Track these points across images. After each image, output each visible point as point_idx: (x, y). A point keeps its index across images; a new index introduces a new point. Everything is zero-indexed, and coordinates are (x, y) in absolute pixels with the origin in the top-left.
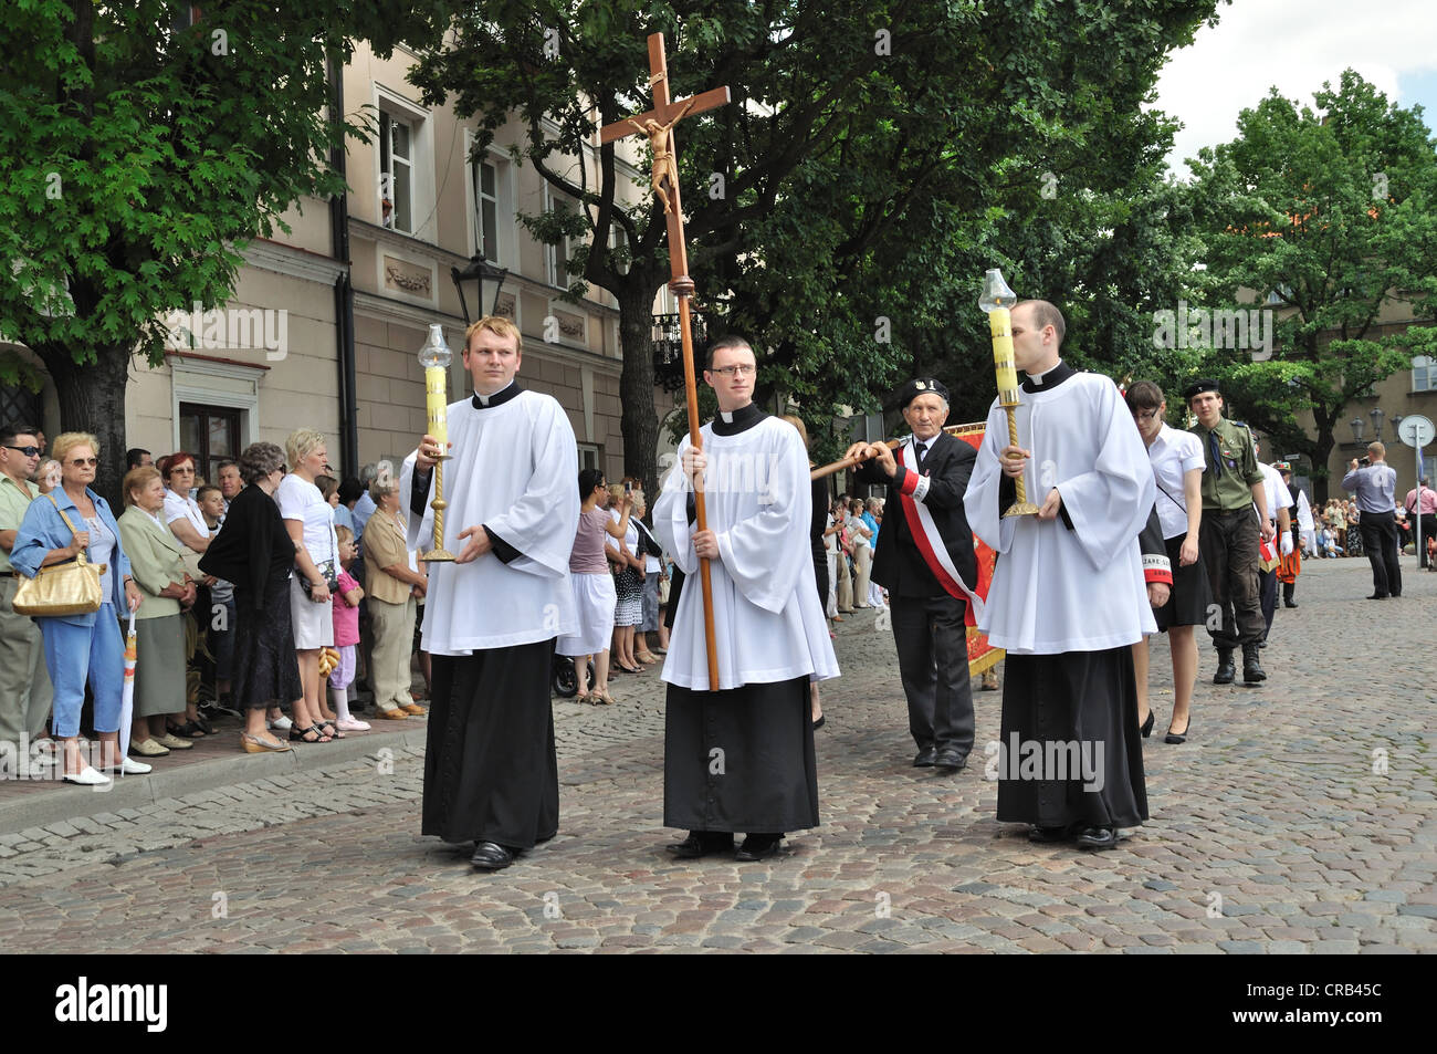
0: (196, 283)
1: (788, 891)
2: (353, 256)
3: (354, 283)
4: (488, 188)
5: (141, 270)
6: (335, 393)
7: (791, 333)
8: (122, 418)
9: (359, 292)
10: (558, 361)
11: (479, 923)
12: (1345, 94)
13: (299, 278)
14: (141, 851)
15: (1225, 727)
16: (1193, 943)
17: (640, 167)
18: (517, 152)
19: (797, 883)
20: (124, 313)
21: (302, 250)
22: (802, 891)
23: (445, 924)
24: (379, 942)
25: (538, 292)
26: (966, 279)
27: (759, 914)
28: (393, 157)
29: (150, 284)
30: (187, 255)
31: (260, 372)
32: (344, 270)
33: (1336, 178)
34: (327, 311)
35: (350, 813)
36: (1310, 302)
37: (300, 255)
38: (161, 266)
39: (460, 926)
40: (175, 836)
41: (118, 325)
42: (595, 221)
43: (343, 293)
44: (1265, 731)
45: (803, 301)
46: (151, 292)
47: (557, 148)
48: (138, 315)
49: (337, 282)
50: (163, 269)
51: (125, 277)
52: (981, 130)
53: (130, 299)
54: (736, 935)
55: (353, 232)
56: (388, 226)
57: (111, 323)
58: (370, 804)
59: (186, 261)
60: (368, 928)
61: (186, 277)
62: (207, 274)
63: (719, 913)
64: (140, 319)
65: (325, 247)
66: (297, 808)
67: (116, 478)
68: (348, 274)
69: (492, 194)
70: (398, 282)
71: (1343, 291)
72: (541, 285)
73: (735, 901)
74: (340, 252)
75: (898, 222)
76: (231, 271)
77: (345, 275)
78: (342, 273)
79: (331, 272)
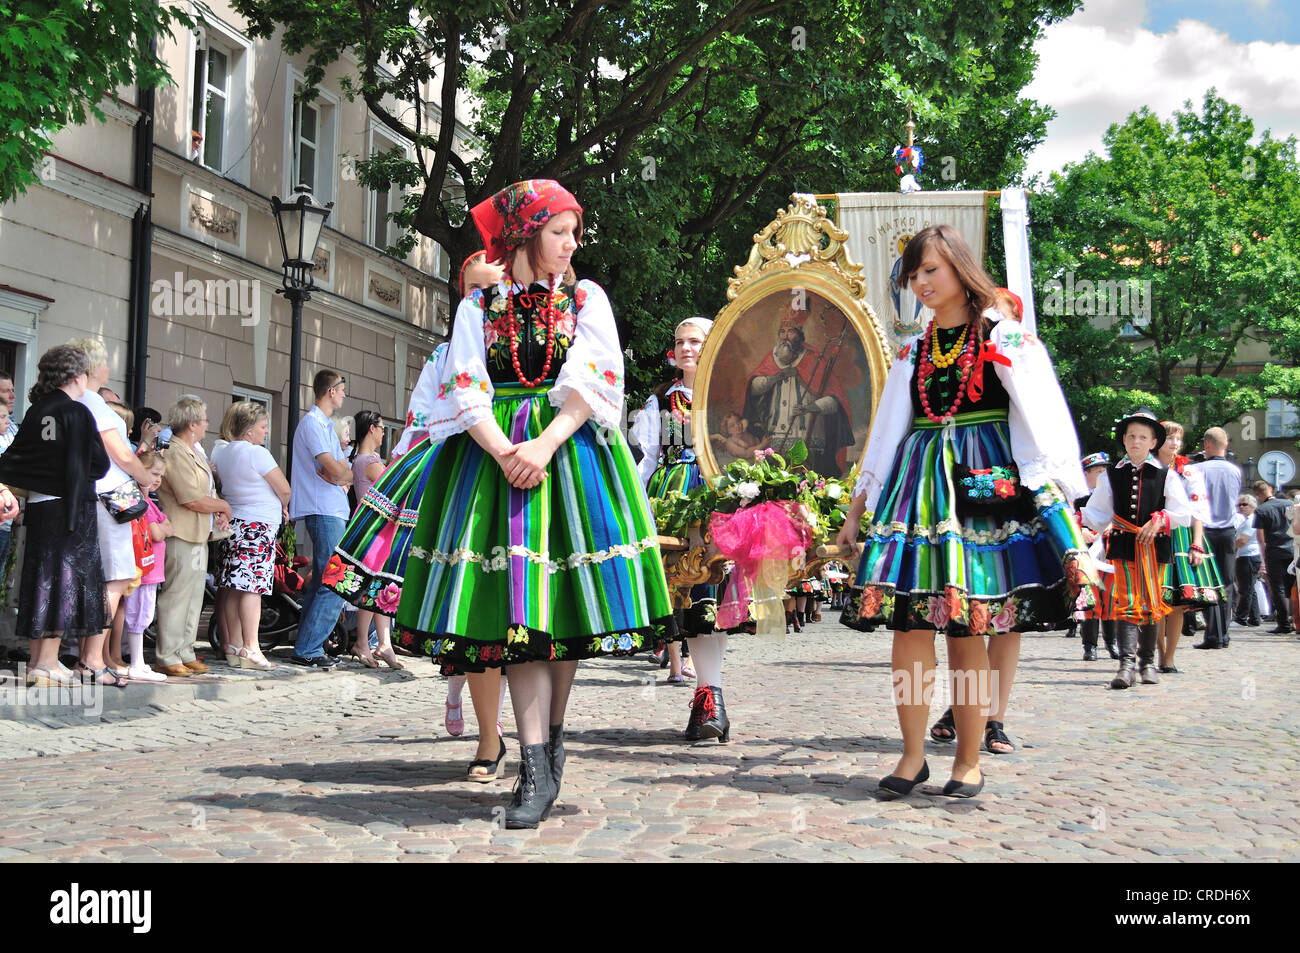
1: (663, 817)
2: (156, 186)
3: (155, 218)
4: (309, 133)
6: (124, 336)
7: (629, 312)
9: (158, 227)
10: (372, 328)
11: (308, 833)
12: (1209, 117)
13: (94, 206)
15: (1109, 714)
17: (472, 129)
18: (349, 85)
19: (670, 811)
21: (100, 175)
22: (677, 817)
23: (269, 833)
24: (194, 844)
25: (353, 250)
27: (633, 834)
28: (207, 86)
31: (43, 304)
32: (145, 201)
33: (1203, 210)
34: (124, 247)
35: (136, 750)
36: (1166, 336)
37: (98, 181)
39: (288, 834)
42: (429, 171)
43: (142, 228)
44: (1154, 719)
45: (647, 276)
47: (390, 92)
49: (136, 215)
52: (849, 105)
54: (611, 849)
55: (158, 160)
56: (197, 160)
58: (159, 745)
60: (178, 832)
63: (587, 832)
65: (126, 174)
68: (149, 207)
69: (312, 140)
70: (203, 223)
71: (1200, 327)
72: (360, 243)
73: (604, 823)
74: (142, 180)
75: (747, 206)
77: (145, 208)
78: (142, 204)
79: (130, 202)
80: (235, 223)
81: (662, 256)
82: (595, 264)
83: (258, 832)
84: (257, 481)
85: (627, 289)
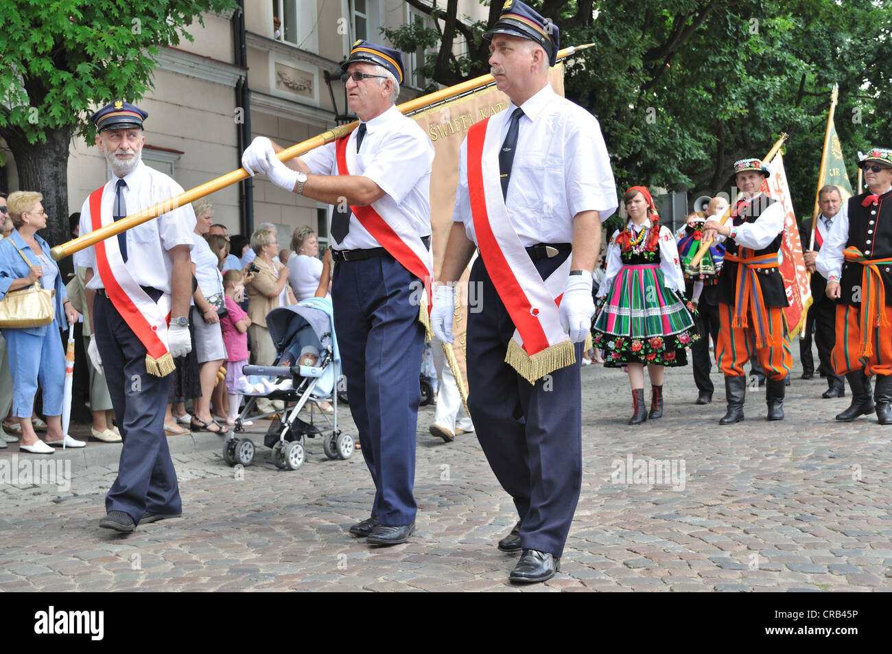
0: (120, 80)
2: (250, 62)
3: (251, 85)
4: (360, 7)
5: (77, 70)
8: (65, 184)
9: (254, 92)
13: (206, 81)
14: (75, 495)
16: (813, 550)
20: (65, 103)
21: (209, 58)
26: (762, 79)
29: (85, 81)
30: (115, 59)
31: (176, 156)
32: (243, 74)
37: (207, 62)
38: (93, 65)
40: (100, 487)
41: (61, 112)
42: (443, 32)
43: (242, 93)
45: (617, 98)
46: (85, 87)
48: (77, 105)
49: (237, 84)
50: (94, 68)
51: (66, 76)
53: (70, 92)
55: (250, 43)
56: (279, 38)
57: (56, 111)
59: (112, 64)
61: (112, 76)
62: (129, 74)
64: (78, 108)
65: (227, 55)
66: (191, 473)
67: (60, 231)
68: (246, 78)
69: (363, 12)
70: (287, 84)
74: (240, 60)
76: (147, 71)
77: (243, 79)
78: (241, 76)
79: (232, 75)
80: (310, 82)
81: (627, 81)
82: (576, 91)
83: (277, 531)
84: (313, 282)
85: (602, 107)
